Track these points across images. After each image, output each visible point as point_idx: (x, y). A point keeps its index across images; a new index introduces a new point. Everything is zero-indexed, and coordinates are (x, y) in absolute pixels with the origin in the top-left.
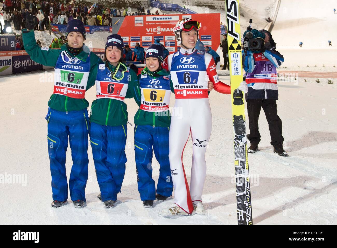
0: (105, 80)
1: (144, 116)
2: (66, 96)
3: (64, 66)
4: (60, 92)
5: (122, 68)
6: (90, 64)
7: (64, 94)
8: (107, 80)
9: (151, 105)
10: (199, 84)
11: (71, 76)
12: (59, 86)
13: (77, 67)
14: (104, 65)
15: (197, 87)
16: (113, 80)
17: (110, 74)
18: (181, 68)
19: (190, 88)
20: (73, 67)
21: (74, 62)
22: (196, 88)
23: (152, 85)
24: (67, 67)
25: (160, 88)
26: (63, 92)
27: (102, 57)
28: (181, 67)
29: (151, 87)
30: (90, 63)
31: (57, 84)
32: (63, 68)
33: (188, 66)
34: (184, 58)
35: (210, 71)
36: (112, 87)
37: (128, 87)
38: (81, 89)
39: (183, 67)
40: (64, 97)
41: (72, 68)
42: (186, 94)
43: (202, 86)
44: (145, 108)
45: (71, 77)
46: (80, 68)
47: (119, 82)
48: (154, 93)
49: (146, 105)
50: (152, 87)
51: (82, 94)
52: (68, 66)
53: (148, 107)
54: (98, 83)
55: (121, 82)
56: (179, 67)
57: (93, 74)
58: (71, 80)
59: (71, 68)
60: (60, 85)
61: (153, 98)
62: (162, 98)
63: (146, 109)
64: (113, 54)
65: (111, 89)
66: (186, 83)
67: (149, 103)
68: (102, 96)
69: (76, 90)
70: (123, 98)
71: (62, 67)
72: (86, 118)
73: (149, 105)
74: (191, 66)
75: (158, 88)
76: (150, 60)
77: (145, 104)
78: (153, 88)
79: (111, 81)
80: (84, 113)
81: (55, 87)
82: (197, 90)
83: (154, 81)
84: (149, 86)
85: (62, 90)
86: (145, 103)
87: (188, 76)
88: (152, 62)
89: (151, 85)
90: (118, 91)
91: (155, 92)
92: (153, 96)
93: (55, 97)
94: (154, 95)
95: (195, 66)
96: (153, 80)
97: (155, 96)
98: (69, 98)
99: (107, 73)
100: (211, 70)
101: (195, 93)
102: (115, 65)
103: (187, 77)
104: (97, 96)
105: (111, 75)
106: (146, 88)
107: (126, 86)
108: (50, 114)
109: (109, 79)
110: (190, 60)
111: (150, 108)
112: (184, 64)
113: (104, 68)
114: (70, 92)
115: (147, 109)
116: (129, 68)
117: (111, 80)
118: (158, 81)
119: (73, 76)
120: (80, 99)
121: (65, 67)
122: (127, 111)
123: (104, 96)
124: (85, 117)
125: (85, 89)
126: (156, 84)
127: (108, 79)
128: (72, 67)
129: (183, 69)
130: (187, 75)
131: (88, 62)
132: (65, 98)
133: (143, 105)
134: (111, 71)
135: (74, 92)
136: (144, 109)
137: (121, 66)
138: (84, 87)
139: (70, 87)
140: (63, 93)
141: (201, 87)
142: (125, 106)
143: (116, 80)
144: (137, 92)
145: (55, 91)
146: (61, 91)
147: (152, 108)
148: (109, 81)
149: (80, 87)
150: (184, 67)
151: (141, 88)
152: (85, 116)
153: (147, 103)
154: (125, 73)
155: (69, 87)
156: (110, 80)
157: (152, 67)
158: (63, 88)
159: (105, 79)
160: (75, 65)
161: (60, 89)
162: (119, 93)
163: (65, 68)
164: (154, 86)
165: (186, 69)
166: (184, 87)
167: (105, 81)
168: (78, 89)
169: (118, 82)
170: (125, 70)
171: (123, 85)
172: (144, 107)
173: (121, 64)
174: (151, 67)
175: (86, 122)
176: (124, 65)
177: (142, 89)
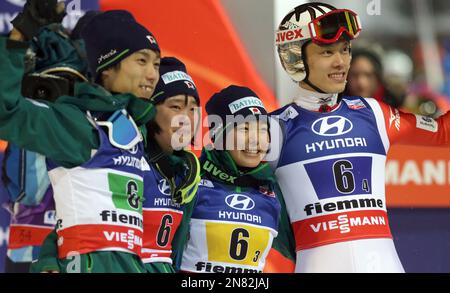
0: (157, 203)
7: (128, 247)
12: (115, 223)
15: (374, 204)
16: (170, 203)
18: (321, 149)
23: (236, 211)
25: (256, 221)
26: (126, 241)
28: (321, 146)
29: (231, 216)
31: (105, 219)
33: (340, 143)
34: (320, 122)
36: (169, 224)
39: (328, 148)
42: (348, 225)
48: (241, 236)
50: (236, 216)
52: (127, 160)
56: (313, 147)
58: (134, 202)
59: (131, 164)
60: (114, 219)
61: (238, 254)
62: (259, 253)
66: (344, 191)
67: (222, 269)
74: (350, 142)
75: (251, 220)
78: (239, 220)
79: (167, 206)
83: (239, 199)
84: (226, 215)
85: (123, 237)
87: (347, 170)
89: (230, 210)
91: (246, 234)
92: (239, 246)
94: (242, 242)
95: (359, 141)
96: (236, 196)
97: (244, 245)
99: (157, 183)
101: (370, 221)
103: (342, 173)
106: (217, 218)
109: (163, 201)
117: (166, 204)
118: (249, 199)
121: (122, 160)
126: (244, 208)
127: (161, 202)
128: (133, 162)
129: (326, 152)
130: (344, 170)
141: (380, 203)
146: (122, 240)
148: (162, 206)
150: (330, 145)
153: (215, 267)
155: (136, 224)
156: (164, 204)
159: (156, 201)
164: (240, 216)
165: (335, 151)
166: (341, 207)
167: (156, 206)
169: (177, 208)
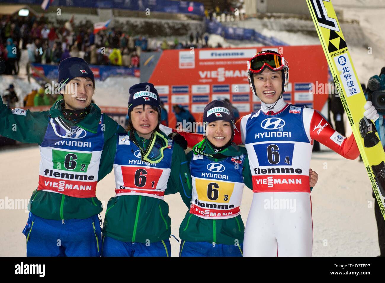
0: (131, 163)
1: (197, 225)
2: (62, 195)
3: (58, 143)
4: (52, 188)
5: (160, 142)
6: (104, 138)
7: (59, 190)
8: (133, 164)
9: (209, 208)
10: (294, 166)
11: (71, 159)
13: (80, 144)
14: (128, 137)
15: (292, 172)
16: (144, 163)
17: (138, 152)
18: (262, 137)
19: (279, 172)
20: (74, 144)
21: (75, 135)
22: (290, 174)
23: (212, 173)
24: (63, 144)
25: (224, 178)
26: (57, 187)
28: (262, 135)
29: (209, 176)
30: (103, 135)
31: (46, 174)
32: (57, 146)
34: (267, 121)
36: (143, 175)
37: (170, 173)
38: (88, 181)
39: (266, 136)
40: (58, 197)
41: (72, 145)
42: (272, 183)
43: (301, 170)
44: (199, 212)
45: (71, 162)
46: (86, 145)
47: (155, 166)
48: (213, 187)
50: (211, 176)
51: (90, 189)
52: (65, 142)
53: (203, 210)
54: (118, 168)
55: (158, 165)
56: (259, 136)
57: (108, 153)
58: (70, 166)
59: (70, 145)
60: (51, 175)
61: (213, 196)
62: (227, 196)
63: (200, 214)
64: (145, 119)
65: (140, 179)
66: (273, 163)
67: (204, 204)
68: (125, 192)
69: (79, 184)
70: (161, 194)
71: (55, 144)
72: (96, 231)
73: (205, 208)
74: (279, 134)
75: (221, 178)
76: (217, 126)
77: (199, 205)
78: (213, 178)
79: (141, 165)
80: (93, 223)
81: (42, 179)
82: (292, 177)
84: (206, 175)
85: (55, 185)
86: (199, 203)
87: (275, 150)
88: (221, 130)
89: (208, 172)
90: (153, 183)
91: (217, 186)
92: (213, 193)
94: (215, 190)
95: (286, 134)
96: (214, 164)
97: (216, 192)
98: (68, 199)
99: (133, 152)
101: (288, 181)
102: (148, 137)
103: (272, 152)
104: (117, 191)
106: (201, 177)
107: (166, 172)
108: (31, 224)
109: (137, 162)
110: (277, 123)
111: (207, 212)
112: (268, 131)
113: (128, 143)
114: (69, 187)
115: (202, 213)
116: (171, 141)
117: (140, 163)
118: (222, 166)
119: (74, 160)
120: (86, 198)
122: (169, 215)
123: (129, 191)
124: (95, 229)
125: (96, 179)
126: (217, 171)
127: (135, 162)
128: (71, 143)
129: (265, 139)
130: (273, 150)
131: (99, 133)
132: (61, 198)
133: (194, 207)
134: (141, 148)
135: (76, 187)
136: (197, 213)
137: (158, 138)
138: (93, 177)
139: (69, 179)
140: (56, 189)
141: (299, 171)
142: (165, 206)
143: (149, 162)
144: (186, 182)
145: (42, 186)
146: (54, 186)
147: (210, 212)
148: (136, 164)
149: (86, 177)
150: (268, 135)
151: (192, 177)
152: (94, 227)
153: (201, 203)
154: (164, 150)
158: (58, 181)
159: (130, 161)
160: (77, 140)
161: (51, 183)
162: (154, 185)
163: (61, 146)
164: (214, 175)
165: (271, 139)
167: (131, 164)
168: (83, 181)
169: (152, 166)
170: (165, 145)
171: (162, 170)
172: (197, 210)
173: (157, 136)
175: (97, 238)
176: (163, 136)
177: (194, 179)
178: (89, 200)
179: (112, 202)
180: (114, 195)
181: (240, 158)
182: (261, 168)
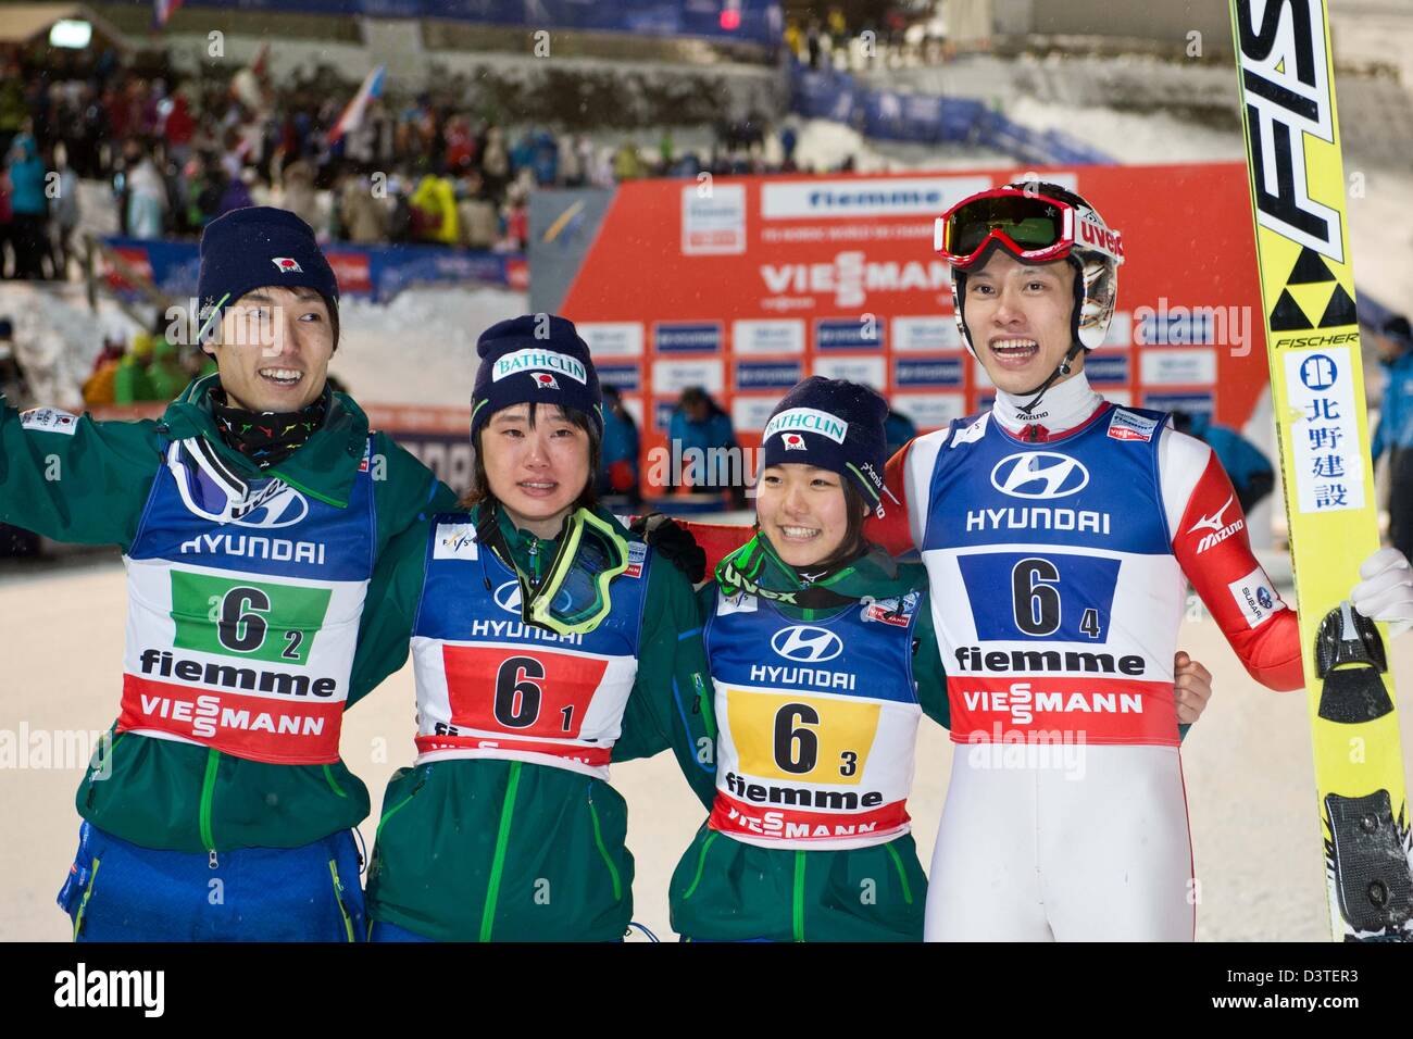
0: (480, 632)
1: (734, 875)
2: (207, 750)
3: (196, 544)
4: (168, 725)
5: (598, 551)
6: (375, 526)
7: (195, 733)
8: (491, 637)
9: (782, 805)
10: (1117, 645)
11: (246, 607)
12: (164, 679)
13: (282, 550)
14: (469, 530)
15: (1109, 666)
16: (532, 632)
17: (510, 590)
18: (996, 526)
19: (1058, 668)
20: (259, 547)
21: (259, 513)
22: (1101, 674)
23: (791, 665)
24: (213, 550)
25: (840, 685)
26: (189, 719)
27: (452, 467)
28: (996, 519)
29: (780, 677)
30: (374, 516)
31: (147, 668)
32: (191, 557)
33: (1041, 517)
34: (1015, 462)
35: (1199, 551)
36: (529, 680)
37: (638, 675)
38: (311, 697)
39: (1011, 525)
40: (193, 759)
41: (251, 554)
42: (1029, 707)
43: (1140, 662)
44: (743, 822)
45: (244, 619)
46: (305, 554)
47: (574, 647)
48: (797, 722)
49: (745, 799)
50: (790, 676)
51: (318, 730)
52: (223, 542)
53: (759, 813)
54: (428, 652)
55: (589, 644)
56: (981, 520)
57: (390, 592)
58: (241, 636)
59: (241, 552)
60: (165, 671)
61: (795, 758)
62: (854, 756)
63: (745, 830)
64: (535, 458)
65: (518, 697)
66: (1030, 630)
67: (762, 791)
68: (457, 747)
69: (276, 709)
70: (599, 757)
71: (184, 549)
72: (342, 893)
73: (767, 803)
74: (1064, 519)
75: (827, 684)
76: (788, 482)
77: (740, 793)
78: (796, 686)
79: (521, 640)
80: (332, 865)
81: (134, 688)
82: (1106, 687)
83: (805, 636)
84: (768, 675)
85: (180, 711)
86: (741, 785)
87: (1045, 583)
88: (801, 502)
89: (778, 662)
90: (568, 711)
91: (810, 715)
92: (796, 743)
93: (135, 752)
94: (802, 733)
95: (1090, 519)
96: (799, 629)
97: (809, 741)
98: (232, 766)
99: (491, 588)
100: (1205, 544)
101: (1090, 703)
102: (550, 531)
103: (1032, 588)
104: (423, 744)
105: (516, 598)
106: (746, 681)
107: (620, 671)
108: (90, 868)
109: (506, 627)
110: (1056, 476)
112: (1018, 504)
113: (470, 553)
114: (237, 719)
115: (751, 827)
116: (642, 547)
117: (519, 634)
118: (830, 635)
119: (257, 612)
120: (302, 767)
121: (204, 544)
123: (472, 743)
124: (341, 888)
125: (340, 694)
127: (497, 629)
128: (246, 547)
129: (1004, 535)
130: (1037, 580)
131: (358, 509)
132: (205, 762)
133: (727, 804)
134: (520, 573)
135: (264, 721)
136: (735, 826)
137: (591, 535)
138: (332, 684)
139: (237, 690)
140: (185, 729)
141: (1132, 664)
142: (613, 806)
143: (551, 631)
145: (132, 716)
146: (176, 716)
148: (503, 638)
149: (303, 682)
150: (1018, 519)
151: (717, 683)
152: (336, 880)
153: (752, 787)
154: (614, 581)
155: (233, 684)
156: (509, 634)
157: (798, 532)
158: (190, 695)
159: (476, 627)
160: (271, 534)
161: (166, 702)
162: (572, 723)
163: (204, 558)
164: (798, 675)
165: (1026, 536)
166: (1019, 666)
167: (479, 637)
168: (293, 697)
169: (566, 644)
170: (619, 563)
171: (605, 664)
172: (733, 815)
173: (587, 525)
174: (792, 531)
175: (348, 922)
176: (607, 528)
177: (723, 688)
178: (314, 772)
179: (404, 783)
180: (411, 758)
181: (900, 605)
182: (987, 647)
